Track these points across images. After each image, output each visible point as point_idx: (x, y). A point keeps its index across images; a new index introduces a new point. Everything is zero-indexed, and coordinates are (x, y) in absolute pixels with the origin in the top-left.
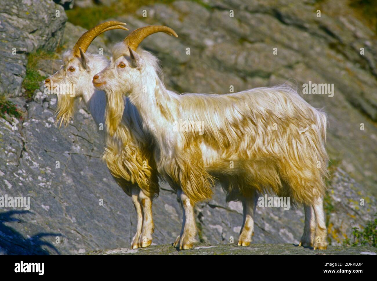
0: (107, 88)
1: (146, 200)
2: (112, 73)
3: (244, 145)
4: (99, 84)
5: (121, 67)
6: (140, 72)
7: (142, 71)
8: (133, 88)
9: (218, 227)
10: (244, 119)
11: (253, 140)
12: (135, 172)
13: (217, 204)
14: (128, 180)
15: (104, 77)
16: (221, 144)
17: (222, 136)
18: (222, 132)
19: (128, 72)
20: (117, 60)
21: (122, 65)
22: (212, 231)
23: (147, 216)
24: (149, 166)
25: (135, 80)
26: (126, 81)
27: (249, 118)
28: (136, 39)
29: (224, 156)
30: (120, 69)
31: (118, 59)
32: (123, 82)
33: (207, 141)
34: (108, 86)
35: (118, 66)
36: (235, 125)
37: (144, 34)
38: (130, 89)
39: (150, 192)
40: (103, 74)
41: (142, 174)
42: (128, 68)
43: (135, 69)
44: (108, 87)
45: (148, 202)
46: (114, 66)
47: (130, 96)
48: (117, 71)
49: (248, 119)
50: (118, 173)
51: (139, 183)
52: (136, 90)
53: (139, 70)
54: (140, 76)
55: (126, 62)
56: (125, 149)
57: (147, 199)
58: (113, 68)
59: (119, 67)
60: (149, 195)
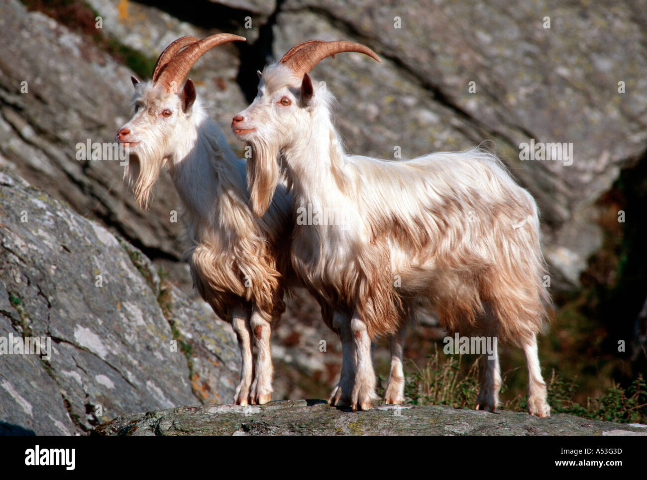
0: (256, 137)
1: (264, 328)
2: (266, 113)
3: (446, 244)
4: (243, 130)
5: (284, 105)
6: (311, 115)
7: (313, 113)
8: (296, 139)
9: (73, 374)
10: (447, 202)
11: (459, 236)
12: (255, 283)
13: (62, 337)
14: (240, 294)
15: (252, 119)
16: (417, 241)
17: (418, 228)
18: (417, 222)
19: (293, 114)
20: (275, 93)
21: (284, 102)
22: (68, 381)
23: (264, 353)
24: (278, 273)
25: (302, 127)
26: (288, 127)
27: (454, 200)
28: (308, 61)
29: (415, 261)
30: (281, 107)
31: (278, 91)
32: (284, 130)
33: (396, 236)
34: (258, 134)
35: (278, 102)
36: (436, 212)
37: (321, 53)
38: (291, 142)
39: (272, 314)
40: (252, 115)
41: (267, 285)
42: (294, 106)
43: (304, 110)
44: (258, 136)
45: (266, 331)
46: (271, 102)
47: (288, 154)
48: (275, 112)
49: (452, 203)
50: (224, 283)
51: (258, 300)
52: (301, 144)
53: (309, 111)
54: (309, 121)
55: (292, 97)
56: (241, 243)
57: (264, 325)
58: (267, 106)
59: (280, 104)
60: (270, 320)
